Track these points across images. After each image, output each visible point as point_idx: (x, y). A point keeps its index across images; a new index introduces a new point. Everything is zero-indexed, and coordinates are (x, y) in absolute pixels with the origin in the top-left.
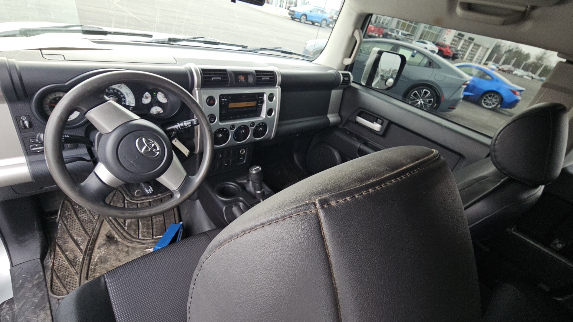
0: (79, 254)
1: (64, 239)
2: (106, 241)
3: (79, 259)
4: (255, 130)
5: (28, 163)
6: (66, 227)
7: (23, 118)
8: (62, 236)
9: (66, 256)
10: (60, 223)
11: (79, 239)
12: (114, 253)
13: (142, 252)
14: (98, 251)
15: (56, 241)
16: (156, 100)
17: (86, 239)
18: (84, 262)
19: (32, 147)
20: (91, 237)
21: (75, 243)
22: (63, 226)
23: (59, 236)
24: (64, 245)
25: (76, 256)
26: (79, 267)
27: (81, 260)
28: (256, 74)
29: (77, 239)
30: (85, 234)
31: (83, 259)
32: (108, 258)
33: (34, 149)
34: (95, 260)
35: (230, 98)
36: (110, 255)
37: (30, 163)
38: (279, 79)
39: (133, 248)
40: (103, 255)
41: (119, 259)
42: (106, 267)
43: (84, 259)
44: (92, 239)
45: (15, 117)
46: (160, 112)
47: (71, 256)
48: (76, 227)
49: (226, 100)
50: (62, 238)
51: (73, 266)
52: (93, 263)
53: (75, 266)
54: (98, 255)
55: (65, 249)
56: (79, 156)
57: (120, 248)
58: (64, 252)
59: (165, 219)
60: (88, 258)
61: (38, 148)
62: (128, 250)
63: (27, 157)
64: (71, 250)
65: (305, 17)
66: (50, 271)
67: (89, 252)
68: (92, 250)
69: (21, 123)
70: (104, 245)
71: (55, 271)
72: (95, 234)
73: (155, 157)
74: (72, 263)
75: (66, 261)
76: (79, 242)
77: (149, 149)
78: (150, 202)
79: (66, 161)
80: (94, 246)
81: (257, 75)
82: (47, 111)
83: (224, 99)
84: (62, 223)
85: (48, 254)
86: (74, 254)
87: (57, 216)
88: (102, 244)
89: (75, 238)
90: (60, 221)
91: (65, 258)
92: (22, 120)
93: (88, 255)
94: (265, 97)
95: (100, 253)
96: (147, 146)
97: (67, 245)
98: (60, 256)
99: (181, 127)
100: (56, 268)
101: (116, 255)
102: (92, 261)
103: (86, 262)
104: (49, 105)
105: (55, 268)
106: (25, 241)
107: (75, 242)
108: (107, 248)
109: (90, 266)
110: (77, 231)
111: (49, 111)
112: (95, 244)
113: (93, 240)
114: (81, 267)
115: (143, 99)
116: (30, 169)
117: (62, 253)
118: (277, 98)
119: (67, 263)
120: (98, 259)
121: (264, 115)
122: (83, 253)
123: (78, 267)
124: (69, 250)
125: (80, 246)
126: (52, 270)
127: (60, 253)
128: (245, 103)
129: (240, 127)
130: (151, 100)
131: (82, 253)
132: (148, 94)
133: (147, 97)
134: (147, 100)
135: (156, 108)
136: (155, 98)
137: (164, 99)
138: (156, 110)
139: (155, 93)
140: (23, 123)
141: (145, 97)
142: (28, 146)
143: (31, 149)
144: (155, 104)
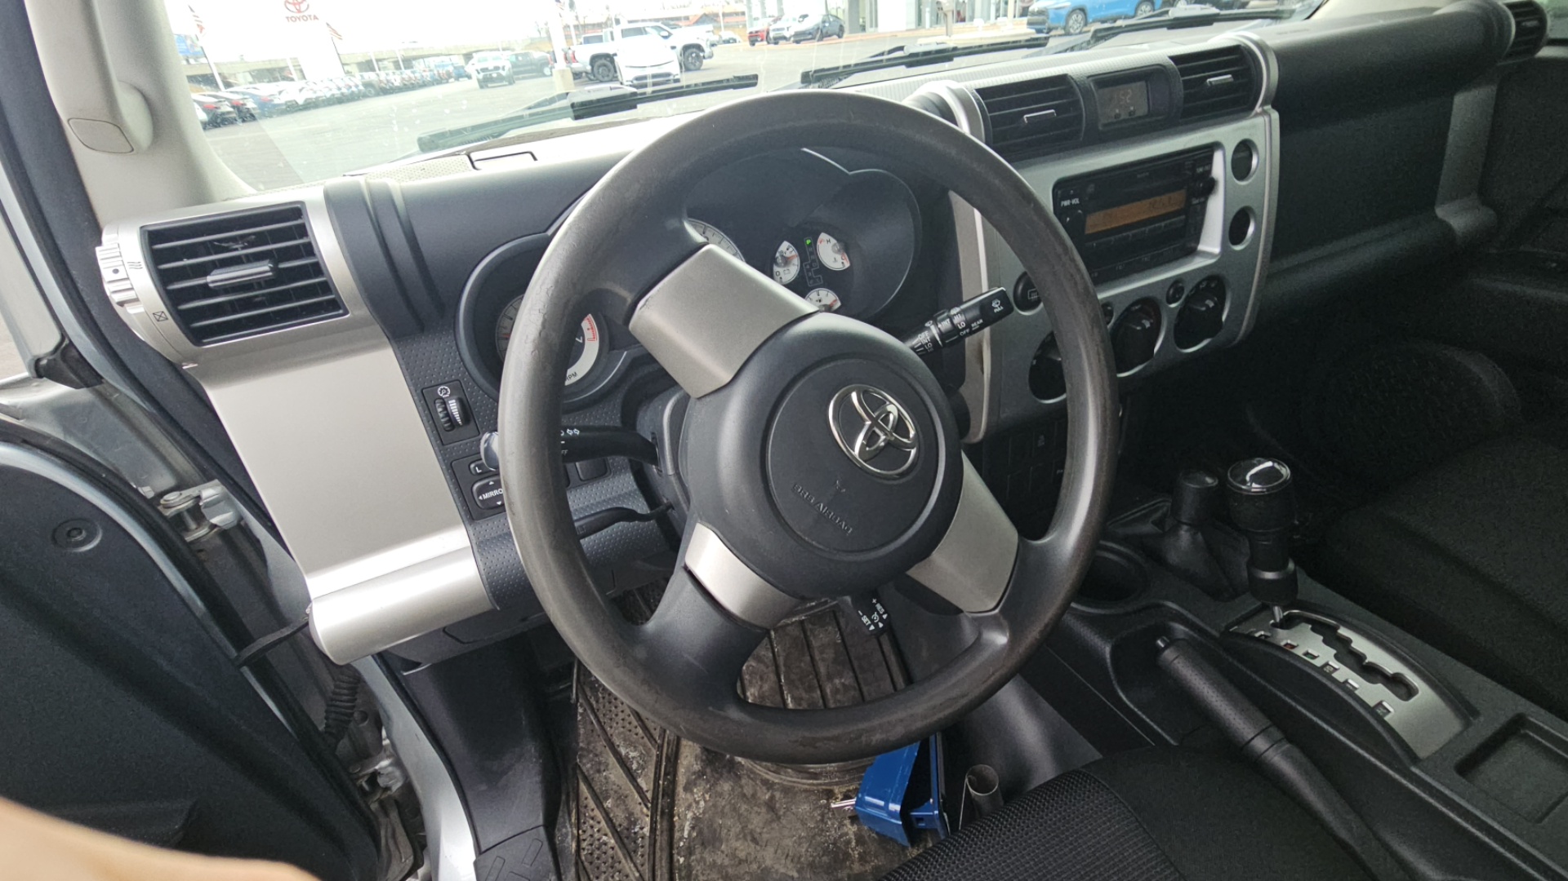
0: (639, 807)
1: (596, 755)
2: (702, 761)
3: (642, 828)
4: (1181, 312)
5: (475, 547)
6: (596, 717)
7: (443, 391)
8: (591, 748)
9: (606, 813)
10: (581, 706)
11: (632, 754)
12: (735, 809)
13: (815, 809)
14: (687, 799)
15: (577, 764)
16: (816, 267)
17: (648, 752)
18: (655, 841)
19: (482, 490)
20: (660, 748)
21: (623, 770)
22: (589, 712)
23: (581, 745)
24: (597, 775)
25: (632, 814)
26: (646, 856)
27: (646, 830)
28: (1180, 70)
29: (627, 756)
30: (646, 739)
31: (653, 830)
32: (720, 826)
33: (486, 496)
34: (686, 834)
35: (1091, 189)
36: (723, 815)
37: (481, 546)
38: (1270, 75)
39: (787, 790)
40: (704, 813)
41: (752, 833)
42: (719, 862)
43: (656, 829)
44: (664, 755)
45: (419, 391)
47: (619, 817)
48: (621, 716)
49: (1076, 201)
50: (589, 751)
51: (630, 854)
52: (682, 844)
53: (635, 852)
54: (690, 815)
55: (600, 789)
56: (615, 505)
57: (748, 791)
58: (601, 798)
59: (861, 681)
60: (665, 824)
61: (490, 494)
62: (772, 797)
63: (470, 528)
64: (616, 792)
65: (1080, 17)
66: (573, 870)
67: (663, 803)
68: (670, 793)
69: (440, 410)
70: (700, 774)
71: (584, 868)
72: (672, 738)
73: (902, 475)
74: (624, 837)
75: (610, 835)
76: (634, 766)
77: (879, 437)
78: (802, 622)
79: (581, 526)
80: (673, 782)
81: (1183, 72)
83: (1071, 198)
84: (584, 704)
85: (561, 808)
86: (627, 809)
87: (572, 682)
88: (694, 773)
89: (623, 751)
90: (581, 700)
91: (607, 823)
92: (441, 398)
93: (663, 813)
94: (1219, 167)
95: (694, 805)
96: (871, 427)
97: (604, 774)
98: (592, 814)
99: (941, 334)
100: (585, 855)
101: (740, 815)
102: (677, 835)
103: (661, 840)
105: (583, 858)
106: (504, 773)
107: (623, 762)
108: (710, 789)
109: (676, 857)
110: (623, 727)
112: (675, 775)
113: (668, 758)
114: (652, 857)
115: (776, 269)
116: (482, 568)
117: (598, 807)
118: (1266, 160)
119: (613, 841)
120: (693, 828)
121: (1212, 241)
122: (649, 805)
123: (642, 856)
124: (612, 792)
125: (639, 780)
126: (577, 864)
127: (591, 804)
128: (1146, 203)
129: (1128, 309)
130: (801, 268)
131: (646, 806)
132: (788, 249)
133: (787, 261)
134: (787, 272)
135: (818, 295)
136: (813, 257)
137: (838, 257)
138: (820, 301)
139: (808, 242)
140: (445, 409)
141: (779, 260)
142: (469, 489)
143: (478, 496)
144: (815, 282)
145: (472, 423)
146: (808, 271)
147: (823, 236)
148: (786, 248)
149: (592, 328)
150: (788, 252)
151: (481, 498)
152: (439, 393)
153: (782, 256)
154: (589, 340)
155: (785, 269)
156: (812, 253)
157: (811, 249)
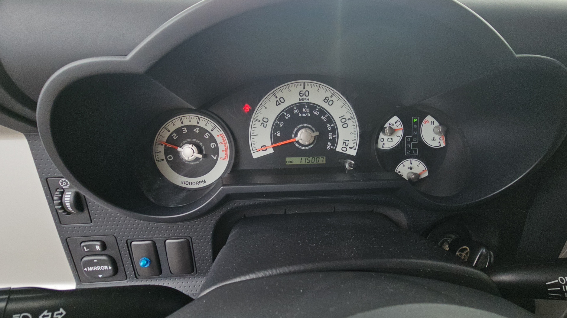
16: (416, 141)
19: (88, 264)
33: (90, 269)
45: (44, 179)
46: (420, 175)
61: (99, 268)
82: (158, 161)
92: (61, 188)
104: (165, 146)
111: (163, 160)
115: (381, 136)
130: (403, 139)
132: (396, 123)
133: (393, 131)
134: (390, 140)
135: (411, 164)
136: (415, 133)
137: (437, 137)
138: (411, 169)
139: (415, 120)
140: (61, 198)
141: (387, 130)
142: (81, 258)
143: (84, 268)
144: (411, 153)
145: (86, 212)
146: (408, 143)
147: (429, 118)
148: (395, 121)
149: (226, 151)
150: (395, 125)
151: (86, 269)
152: (60, 184)
153: (390, 127)
154: (221, 158)
155: (390, 137)
156: (415, 130)
157: (415, 127)
